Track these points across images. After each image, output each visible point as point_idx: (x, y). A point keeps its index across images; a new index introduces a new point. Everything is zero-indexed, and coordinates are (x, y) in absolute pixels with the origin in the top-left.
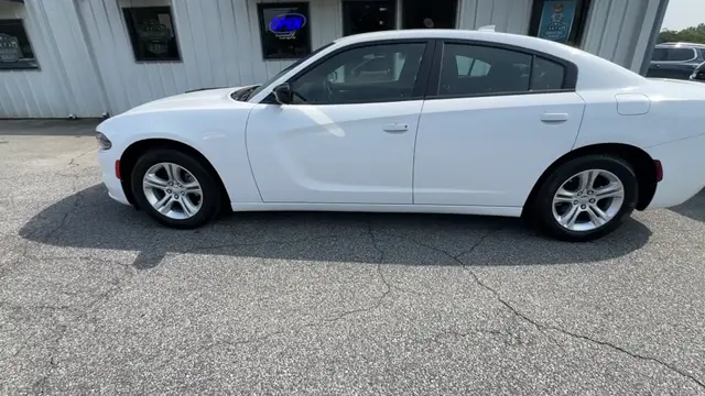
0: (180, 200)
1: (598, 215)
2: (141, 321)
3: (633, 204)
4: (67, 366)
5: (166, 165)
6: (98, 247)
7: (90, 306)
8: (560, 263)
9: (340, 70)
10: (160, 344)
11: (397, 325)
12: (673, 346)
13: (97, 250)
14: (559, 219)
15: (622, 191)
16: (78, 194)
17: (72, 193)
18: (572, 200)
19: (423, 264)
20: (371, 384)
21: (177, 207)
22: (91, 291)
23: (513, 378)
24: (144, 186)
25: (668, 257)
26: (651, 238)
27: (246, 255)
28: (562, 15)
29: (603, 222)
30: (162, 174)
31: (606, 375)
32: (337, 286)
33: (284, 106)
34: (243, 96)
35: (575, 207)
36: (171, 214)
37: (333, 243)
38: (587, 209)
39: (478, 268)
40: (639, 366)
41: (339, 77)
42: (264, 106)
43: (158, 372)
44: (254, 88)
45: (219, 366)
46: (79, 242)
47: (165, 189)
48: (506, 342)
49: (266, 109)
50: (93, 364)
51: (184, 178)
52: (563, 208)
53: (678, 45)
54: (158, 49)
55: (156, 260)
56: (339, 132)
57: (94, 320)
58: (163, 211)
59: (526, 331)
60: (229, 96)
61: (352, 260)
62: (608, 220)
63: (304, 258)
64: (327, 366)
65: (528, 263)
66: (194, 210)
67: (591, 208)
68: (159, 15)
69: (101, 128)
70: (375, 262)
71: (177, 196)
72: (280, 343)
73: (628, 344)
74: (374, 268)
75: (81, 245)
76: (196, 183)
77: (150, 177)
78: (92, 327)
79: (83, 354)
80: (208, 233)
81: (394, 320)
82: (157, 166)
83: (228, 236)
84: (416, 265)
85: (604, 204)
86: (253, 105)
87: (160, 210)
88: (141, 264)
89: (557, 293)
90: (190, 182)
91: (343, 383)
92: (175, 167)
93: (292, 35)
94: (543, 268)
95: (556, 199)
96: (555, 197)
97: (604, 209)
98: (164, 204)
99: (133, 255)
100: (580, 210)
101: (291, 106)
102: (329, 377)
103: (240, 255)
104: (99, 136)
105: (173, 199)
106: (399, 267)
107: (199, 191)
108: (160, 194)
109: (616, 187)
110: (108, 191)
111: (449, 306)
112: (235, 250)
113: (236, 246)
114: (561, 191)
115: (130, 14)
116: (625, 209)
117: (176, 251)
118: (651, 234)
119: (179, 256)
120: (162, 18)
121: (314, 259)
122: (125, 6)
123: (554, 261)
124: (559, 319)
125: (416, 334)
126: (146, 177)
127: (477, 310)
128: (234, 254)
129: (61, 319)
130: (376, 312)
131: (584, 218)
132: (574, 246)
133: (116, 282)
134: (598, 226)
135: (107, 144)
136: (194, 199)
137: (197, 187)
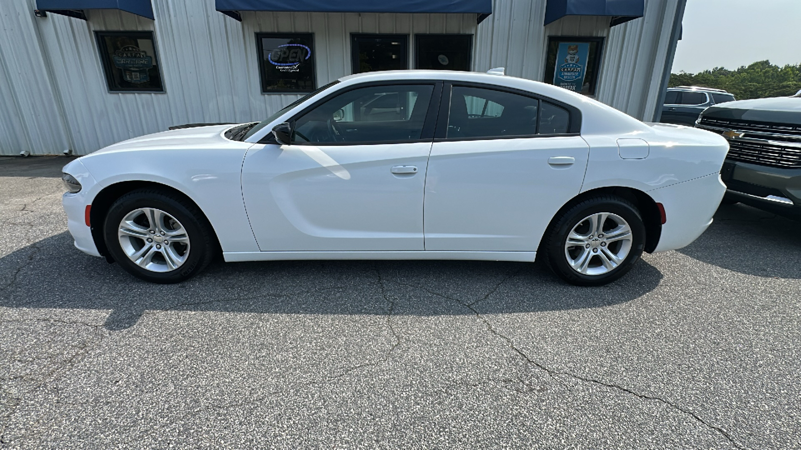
0: (162, 250)
1: (610, 259)
2: (114, 389)
3: (641, 247)
4: (22, 445)
5: (147, 210)
6: (61, 306)
7: (50, 374)
8: (574, 308)
9: (349, 108)
10: (137, 413)
11: (406, 378)
12: (677, 386)
13: (58, 310)
14: (572, 263)
15: (630, 234)
16: (33, 246)
17: (25, 244)
18: (584, 244)
19: (436, 313)
20: (377, 441)
21: (158, 258)
22: (51, 356)
23: (524, 425)
24: (120, 234)
25: (676, 299)
26: (662, 281)
27: (240, 311)
28: (577, 57)
29: (615, 266)
30: (141, 221)
31: (613, 417)
32: (342, 340)
33: (284, 147)
34: (238, 135)
35: (587, 250)
36: (151, 267)
37: (338, 295)
38: (599, 253)
39: (491, 316)
40: (645, 406)
41: (347, 115)
42: (262, 146)
43: (135, 443)
44: (251, 126)
45: (207, 432)
46: (37, 302)
47: (144, 238)
48: (517, 390)
49: (265, 148)
50: (55, 440)
51: (168, 224)
52: (576, 252)
53: (694, 89)
54: (136, 77)
55: (131, 320)
56: (344, 175)
57: (56, 390)
58: (142, 263)
59: (538, 378)
60: (223, 135)
61: (360, 312)
62: (619, 263)
63: (306, 311)
64: (331, 425)
65: (542, 309)
66: (179, 261)
67: (602, 251)
68: (139, 41)
69: (69, 168)
70: (385, 313)
71: (159, 244)
72: (278, 404)
73: (635, 386)
74: (382, 320)
75: (38, 304)
76: (182, 231)
77: (128, 224)
78: (53, 398)
79: (42, 429)
80: (195, 287)
81: (404, 373)
82: (136, 212)
83: (219, 290)
84: (428, 315)
85: (615, 247)
86: (249, 146)
87: (138, 262)
88: (113, 324)
89: (570, 339)
90: (174, 229)
91: (347, 442)
92: (158, 212)
93: (295, 68)
94: (557, 313)
95: (568, 244)
96: (567, 241)
97: (615, 253)
98: (143, 255)
99: (105, 314)
100: (592, 254)
101: (292, 147)
102: (332, 437)
103: (233, 311)
104: (67, 178)
105: (154, 249)
106: (410, 319)
107: (187, 240)
108: (138, 243)
109: (624, 230)
110: (73, 240)
111: (462, 356)
112: (227, 305)
113: (228, 301)
114: (573, 235)
115: (103, 37)
116: (634, 253)
117: (156, 309)
118: (662, 277)
119: (161, 314)
120: (143, 44)
121: (318, 312)
122: (98, 29)
123: (568, 307)
124: (571, 364)
125: (426, 386)
126: (121, 224)
127: (489, 359)
128: (226, 310)
129: (14, 391)
130: (384, 366)
131: (596, 262)
132: (588, 290)
133: (84, 345)
134: (610, 270)
135: (75, 186)
136: (179, 248)
137: (183, 235)
